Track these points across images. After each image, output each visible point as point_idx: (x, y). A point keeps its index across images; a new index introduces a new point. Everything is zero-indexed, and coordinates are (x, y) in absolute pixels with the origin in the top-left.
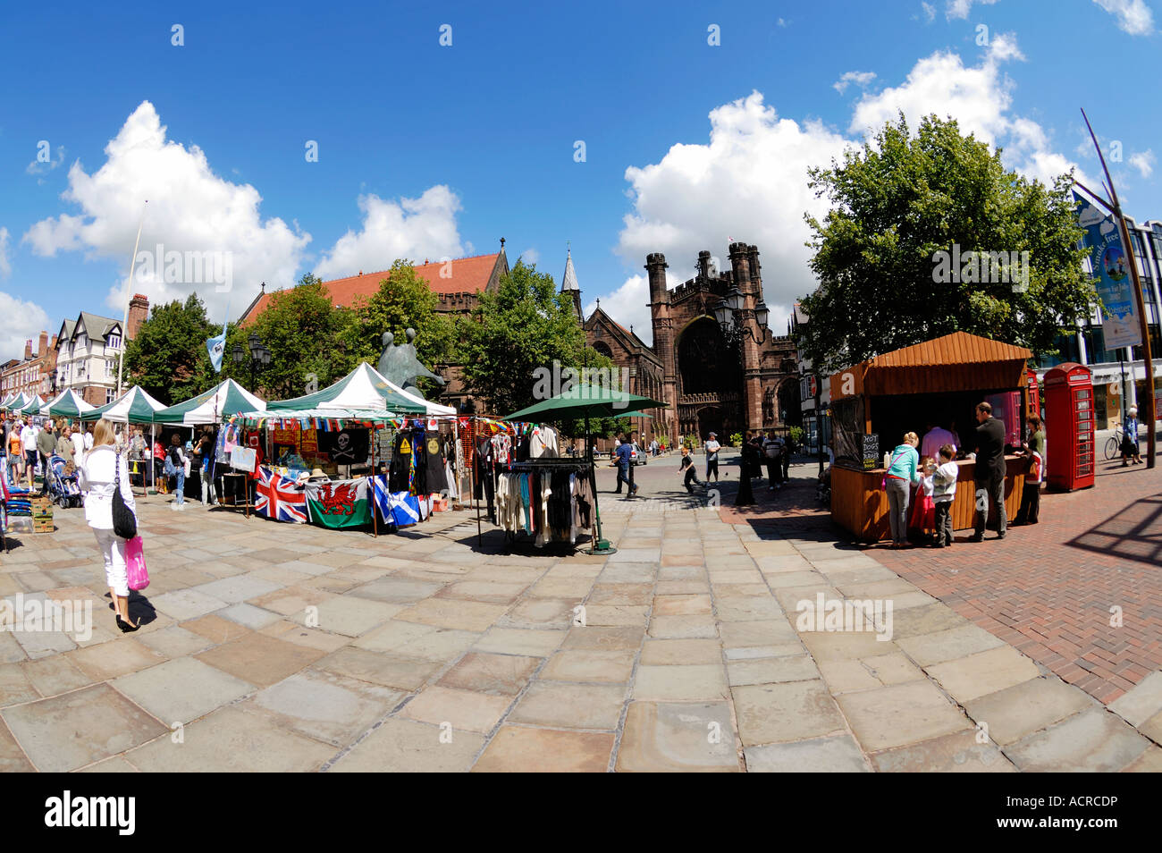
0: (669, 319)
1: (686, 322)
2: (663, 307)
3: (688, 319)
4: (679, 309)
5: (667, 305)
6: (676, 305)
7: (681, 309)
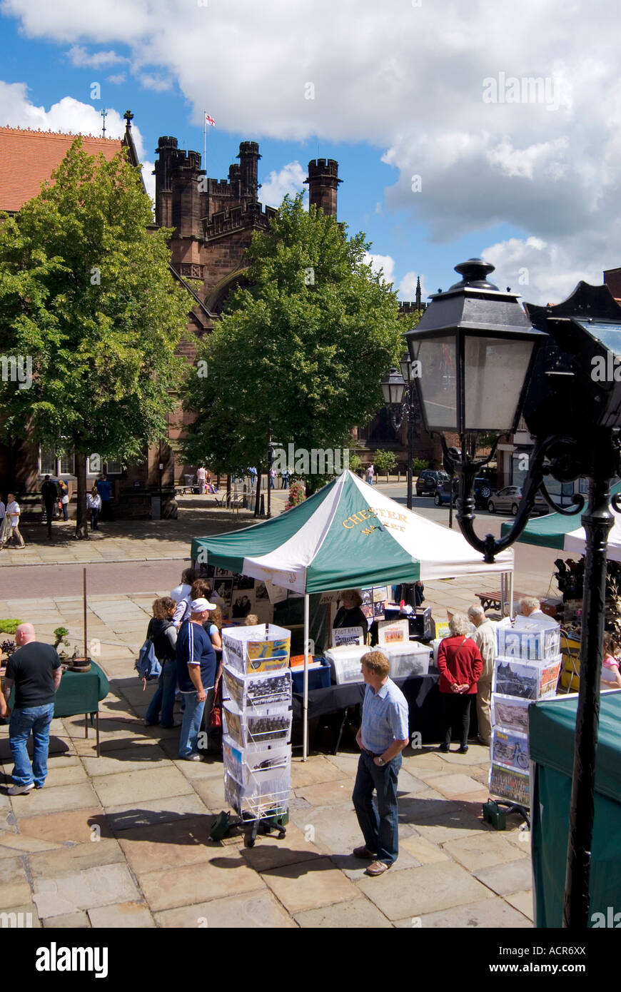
0: (202, 266)
1: (226, 274)
2: (195, 245)
3: (228, 270)
4: (216, 251)
5: (201, 242)
6: (211, 243)
7: (219, 252)
